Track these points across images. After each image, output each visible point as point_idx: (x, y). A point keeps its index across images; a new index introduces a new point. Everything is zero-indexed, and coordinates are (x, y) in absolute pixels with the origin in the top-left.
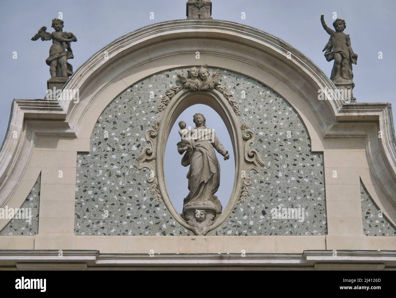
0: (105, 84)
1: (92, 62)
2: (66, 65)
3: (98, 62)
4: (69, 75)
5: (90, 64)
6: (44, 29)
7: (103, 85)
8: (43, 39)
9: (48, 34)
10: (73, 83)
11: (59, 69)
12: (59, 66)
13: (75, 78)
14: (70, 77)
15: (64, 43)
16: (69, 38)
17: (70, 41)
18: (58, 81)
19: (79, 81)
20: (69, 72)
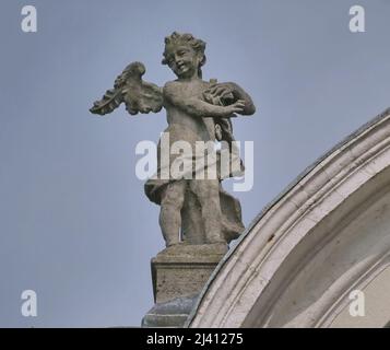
0: (360, 265)
1: (311, 187)
2: (217, 201)
3: (333, 188)
4: (230, 236)
5: (304, 194)
6: (135, 72)
7: (352, 271)
8: (134, 109)
9: (149, 88)
10: (242, 267)
11: (194, 216)
12: (191, 204)
13: (251, 246)
14: (233, 244)
15: (209, 122)
16: (227, 102)
17: (231, 115)
18: (190, 258)
19: (265, 259)
20: (231, 226)
